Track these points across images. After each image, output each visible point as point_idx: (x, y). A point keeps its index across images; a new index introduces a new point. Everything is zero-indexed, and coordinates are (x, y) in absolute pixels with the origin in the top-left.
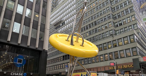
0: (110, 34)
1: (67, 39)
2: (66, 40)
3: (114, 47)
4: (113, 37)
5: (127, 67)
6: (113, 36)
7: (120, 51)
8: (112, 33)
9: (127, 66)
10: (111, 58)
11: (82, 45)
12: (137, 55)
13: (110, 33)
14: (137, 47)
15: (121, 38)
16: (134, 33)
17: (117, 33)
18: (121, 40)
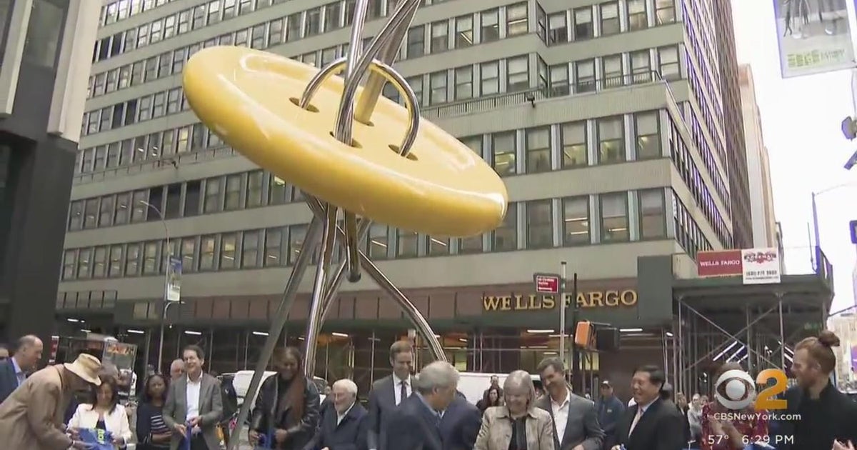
0: (513, 81)
2: (295, 101)
3: (527, 172)
4: (534, 106)
5: (596, 302)
6: (532, 100)
7: (565, 200)
8: (524, 78)
9: (596, 296)
10: (500, 240)
11: (403, 150)
12: (664, 237)
13: (508, 76)
14: (671, 188)
15: (584, 122)
16: (666, 104)
17: (552, 81)
18: (581, 129)
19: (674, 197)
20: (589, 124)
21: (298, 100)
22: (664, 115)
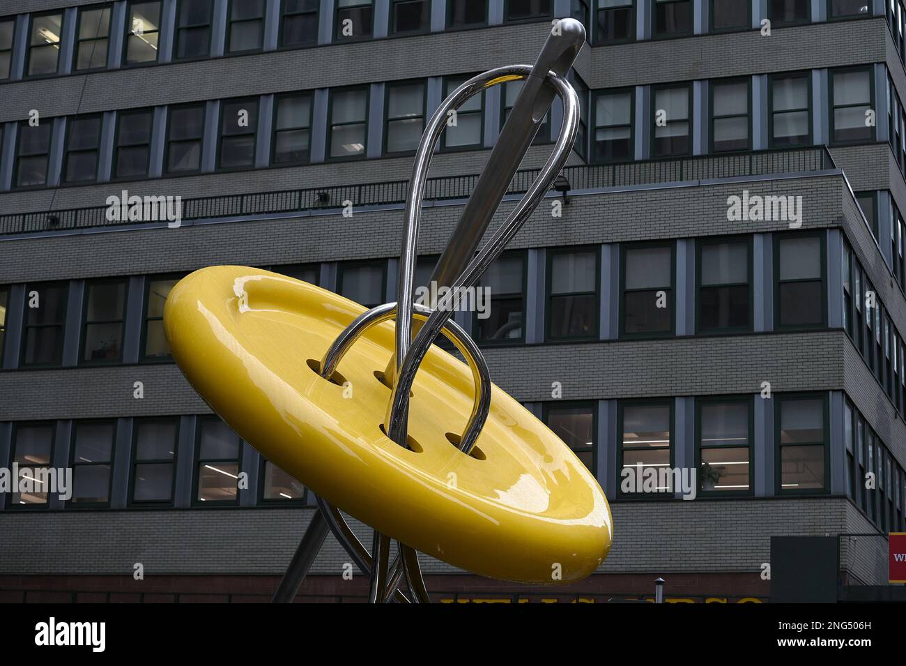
1: (320, 357)
2: (313, 365)
7: (624, 404)
11: (467, 443)
12: (824, 494)
14: (843, 392)
15: (669, 244)
16: (841, 218)
17: (599, 124)
18: (663, 258)
19: (847, 413)
20: (681, 249)
21: (318, 363)
22: (835, 241)
